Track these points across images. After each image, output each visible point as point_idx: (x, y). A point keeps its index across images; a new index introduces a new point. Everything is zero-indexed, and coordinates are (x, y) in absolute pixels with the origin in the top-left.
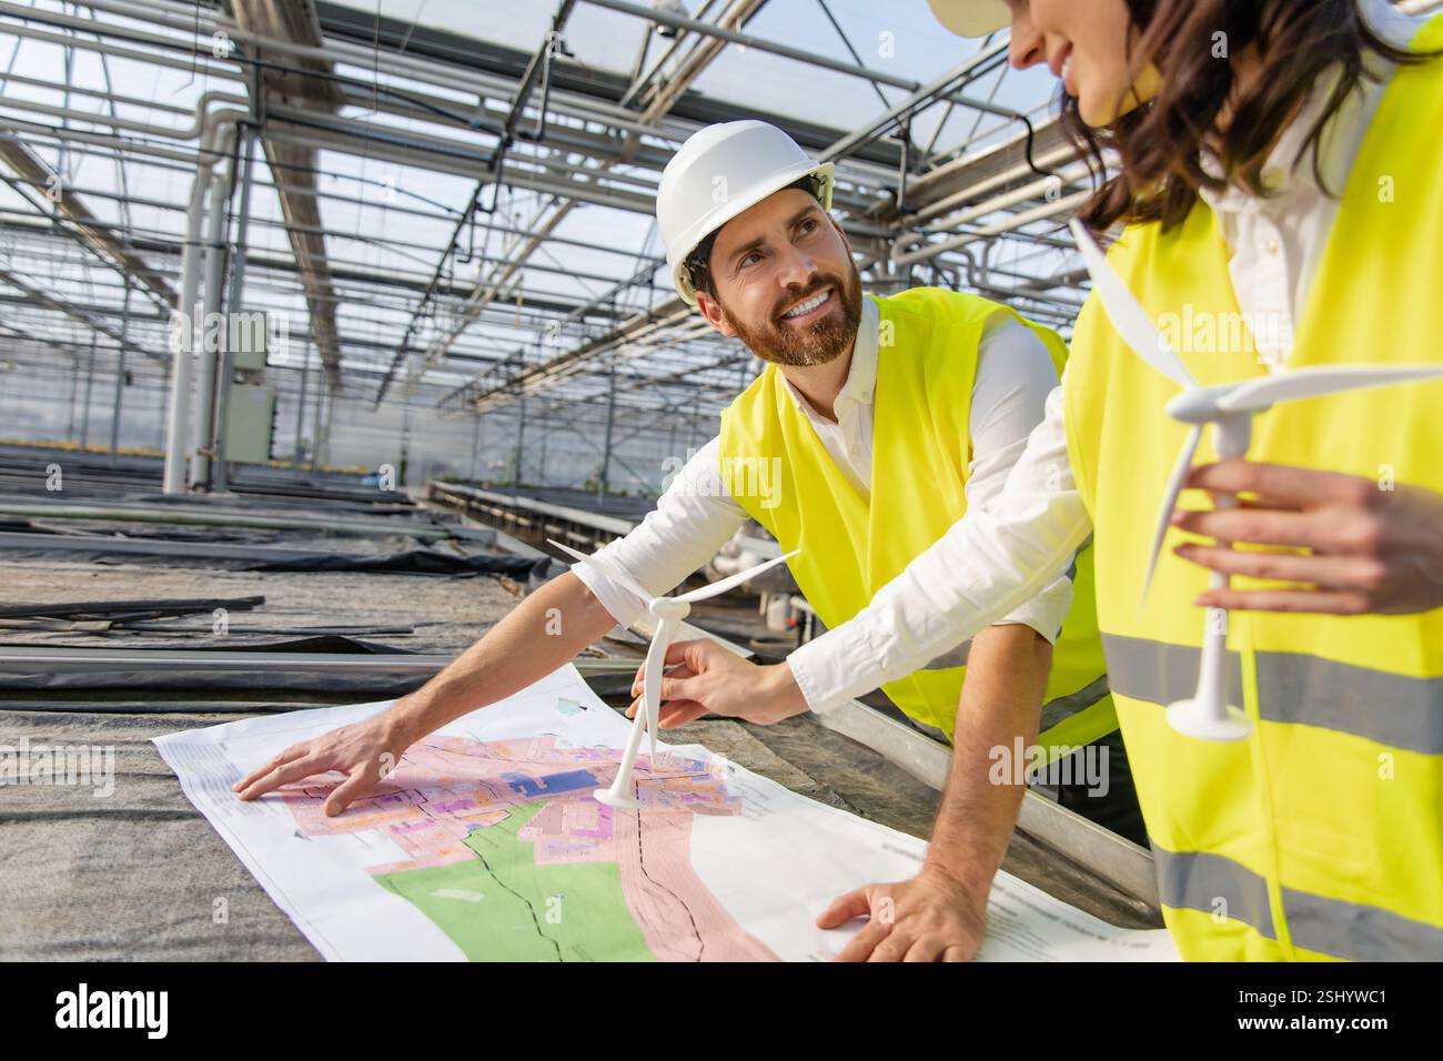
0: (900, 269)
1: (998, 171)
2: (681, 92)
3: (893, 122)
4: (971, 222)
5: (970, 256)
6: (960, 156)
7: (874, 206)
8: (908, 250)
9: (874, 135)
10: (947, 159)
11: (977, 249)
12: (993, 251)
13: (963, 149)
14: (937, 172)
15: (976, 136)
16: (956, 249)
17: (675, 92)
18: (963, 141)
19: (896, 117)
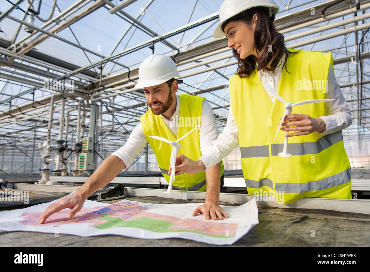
0: (93, 102)
1: (119, 80)
3: (92, 67)
4: (110, 92)
5: (110, 100)
6: (109, 76)
7: (86, 86)
8: (95, 98)
9: (88, 69)
10: (104, 76)
11: (111, 98)
12: (115, 99)
13: (109, 74)
14: (103, 79)
15: (113, 71)
16: (107, 98)
18: (109, 72)
19: (92, 66)
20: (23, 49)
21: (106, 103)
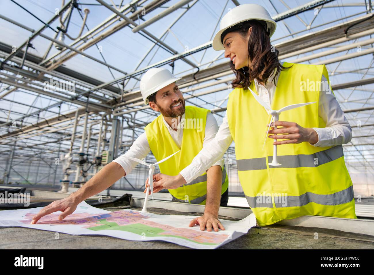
0: (115, 117)
2: (60, 65)
3: (115, 83)
4: (132, 108)
5: (131, 115)
6: (131, 92)
7: (109, 101)
8: (117, 112)
9: (111, 84)
10: (127, 92)
11: (133, 114)
12: (137, 115)
13: (132, 90)
14: (125, 95)
15: (135, 87)
16: (128, 113)
17: (59, 64)
18: (132, 88)
19: (116, 81)
20: (53, 65)
21: (128, 118)
